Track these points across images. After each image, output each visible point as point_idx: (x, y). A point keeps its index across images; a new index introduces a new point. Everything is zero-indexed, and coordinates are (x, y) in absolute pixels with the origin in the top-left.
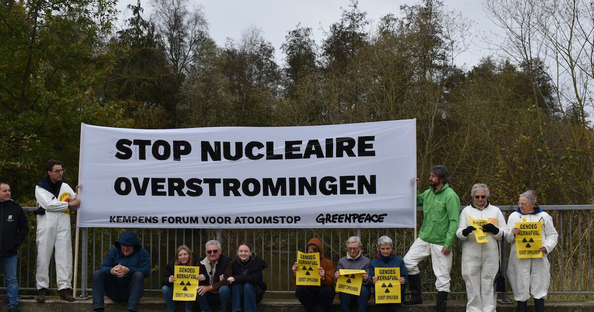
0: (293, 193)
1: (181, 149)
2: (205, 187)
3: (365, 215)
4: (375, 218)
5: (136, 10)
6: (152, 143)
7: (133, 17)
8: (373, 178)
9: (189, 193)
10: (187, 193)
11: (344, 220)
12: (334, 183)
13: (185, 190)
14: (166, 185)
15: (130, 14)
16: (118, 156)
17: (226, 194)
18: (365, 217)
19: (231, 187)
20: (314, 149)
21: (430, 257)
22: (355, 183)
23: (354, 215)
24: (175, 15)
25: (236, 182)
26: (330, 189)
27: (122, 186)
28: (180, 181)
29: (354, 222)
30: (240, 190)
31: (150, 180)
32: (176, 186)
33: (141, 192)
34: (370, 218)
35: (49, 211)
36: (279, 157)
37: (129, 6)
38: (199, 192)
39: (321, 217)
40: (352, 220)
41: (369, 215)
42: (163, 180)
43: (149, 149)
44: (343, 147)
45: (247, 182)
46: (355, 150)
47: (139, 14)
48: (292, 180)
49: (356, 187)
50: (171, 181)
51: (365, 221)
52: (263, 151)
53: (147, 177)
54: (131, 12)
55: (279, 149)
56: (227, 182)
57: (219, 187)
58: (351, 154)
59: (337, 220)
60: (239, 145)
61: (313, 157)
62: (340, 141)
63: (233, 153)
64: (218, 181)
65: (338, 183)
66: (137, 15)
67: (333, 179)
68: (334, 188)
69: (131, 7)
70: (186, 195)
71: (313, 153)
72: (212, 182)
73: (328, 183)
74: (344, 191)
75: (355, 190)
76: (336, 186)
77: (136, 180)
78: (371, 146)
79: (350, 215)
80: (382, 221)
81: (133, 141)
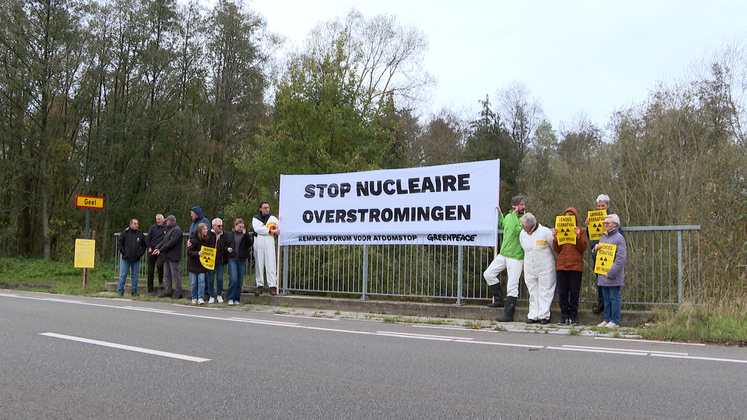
0: (413, 219)
1: (345, 189)
2: (358, 215)
3: (460, 235)
4: (468, 238)
5: (486, 104)
6: (328, 186)
7: (483, 110)
8: (469, 207)
9: (348, 220)
10: (347, 220)
11: (446, 238)
12: (441, 212)
13: (346, 217)
14: (335, 215)
15: (481, 108)
16: (306, 196)
17: (371, 220)
18: (461, 237)
19: (375, 215)
20: (427, 185)
21: (506, 269)
22: (456, 211)
23: (453, 235)
24: (517, 107)
25: (377, 211)
26: (439, 216)
27: (308, 216)
28: (343, 212)
29: (453, 240)
30: (380, 217)
31: (325, 212)
32: (341, 215)
33: (319, 220)
34: (464, 238)
35: (260, 235)
36: (405, 192)
37: (479, 101)
38: (354, 219)
39: (430, 236)
40: (452, 239)
41: (463, 235)
42: (333, 211)
43: (326, 190)
44: (448, 183)
45: (385, 210)
46: (456, 185)
47: (487, 107)
48: (413, 209)
49: (456, 215)
50: (339, 212)
51: (461, 240)
52: (395, 187)
53: (323, 209)
54: (482, 106)
55: (405, 186)
56: (372, 211)
57: (367, 215)
58: (453, 189)
59: (442, 239)
60: (379, 183)
61: (428, 191)
62: (445, 178)
63: (376, 189)
64: (367, 211)
65: (444, 211)
66: (486, 108)
67: (440, 208)
68: (441, 215)
69: (481, 102)
70: (346, 222)
71: (428, 188)
72: (363, 212)
73: (437, 212)
74: (448, 218)
75: (456, 217)
76: (443, 213)
77: (316, 212)
78: (467, 182)
79: (450, 235)
80: (473, 240)
81: (316, 186)
